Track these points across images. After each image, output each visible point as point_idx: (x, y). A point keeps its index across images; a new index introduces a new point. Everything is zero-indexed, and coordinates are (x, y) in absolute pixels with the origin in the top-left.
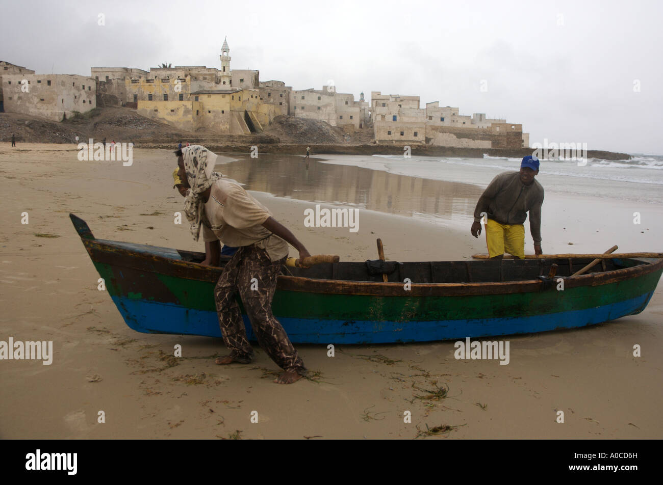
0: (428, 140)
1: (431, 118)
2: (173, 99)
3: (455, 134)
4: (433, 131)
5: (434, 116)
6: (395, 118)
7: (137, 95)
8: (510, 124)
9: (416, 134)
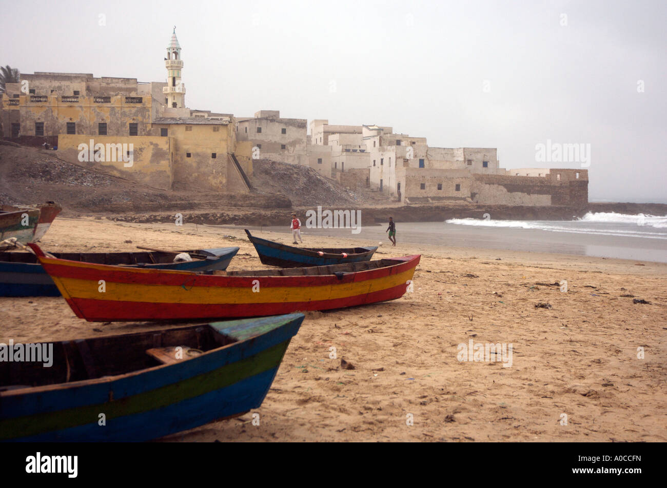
0: (473, 195)
1: (470, 162)
2: (118, 133)
3: (505, 186)
4: (478, 182)
5: (474, 159)
6: (422, 163)
7: (43, 123)
8: (573, 170)
9: (458, 188)
